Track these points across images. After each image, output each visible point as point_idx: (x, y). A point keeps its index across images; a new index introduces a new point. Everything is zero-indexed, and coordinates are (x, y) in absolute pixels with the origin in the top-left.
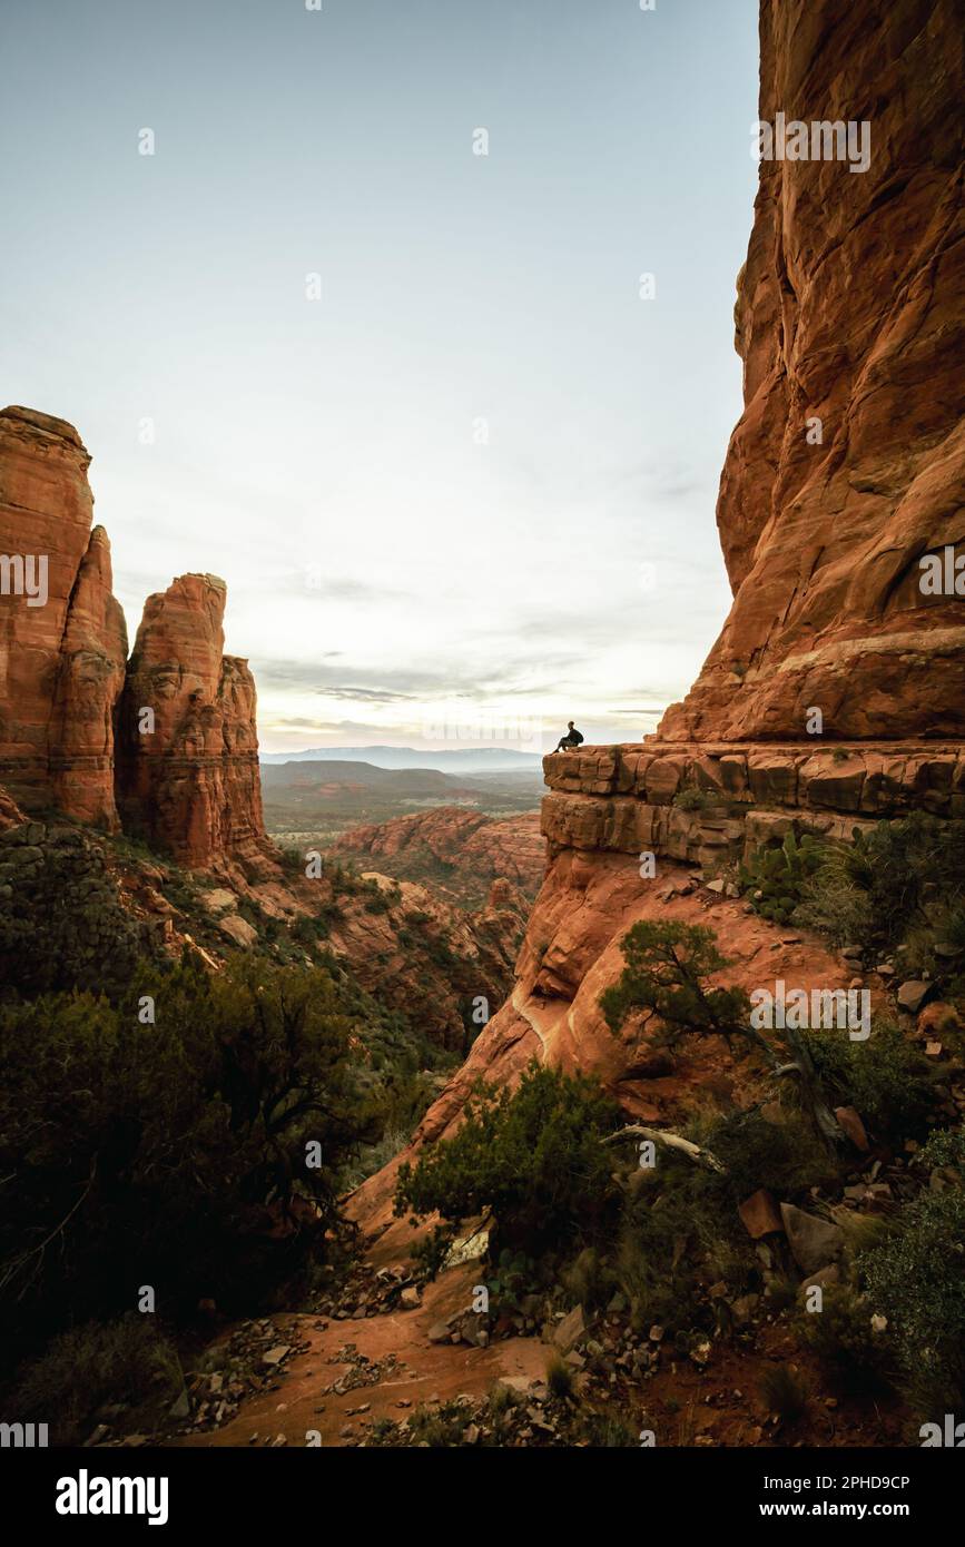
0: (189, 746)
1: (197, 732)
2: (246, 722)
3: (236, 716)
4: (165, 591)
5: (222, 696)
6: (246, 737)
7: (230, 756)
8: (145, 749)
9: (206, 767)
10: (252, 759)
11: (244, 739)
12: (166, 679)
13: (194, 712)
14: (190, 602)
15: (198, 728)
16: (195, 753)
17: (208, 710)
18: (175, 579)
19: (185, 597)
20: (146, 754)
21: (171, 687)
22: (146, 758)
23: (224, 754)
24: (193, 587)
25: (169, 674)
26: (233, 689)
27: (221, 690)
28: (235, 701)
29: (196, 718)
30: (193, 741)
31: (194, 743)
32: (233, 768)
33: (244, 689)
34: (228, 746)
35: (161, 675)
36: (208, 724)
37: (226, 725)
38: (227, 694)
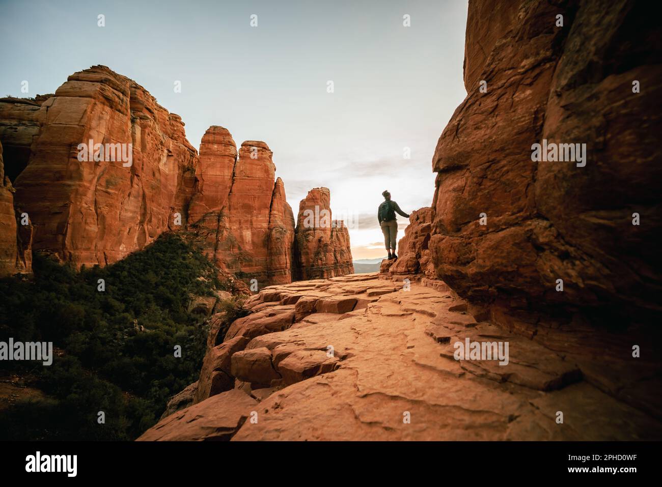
0: (320, 261)
1: (322, 256)
2: (344, 248)
3: (340, 246)
4: (305, 198)
5: (332, 238)
6: (345, 255)
7: (338, 264)
8: (304, 265)
9: (327, 270)
10: (348, 265)
11: (343, 256)
12: (309, 234)
13: (320, 247)
14: (315, 200)
15: (322, 254)
16: (322, 265)
17: (326, 245)
18: (309, 192)
19: (313, 199)
20: (303, 266)
21: (311, 237)
22: (305, 268)
23: (335, 263)
24: (315, 194)
25: (309, 232)
26: (337, 234)
27: (332, 236)
28: (339, 239)
29: (322, 250)
30: (321, 259)
31: (321, 260)
32: (340, 270)
33: (342, 234)
34: (337, 260)
35: (307, 233)
36: (326, 251)
37: (335, 251)
38: (334, 237)
